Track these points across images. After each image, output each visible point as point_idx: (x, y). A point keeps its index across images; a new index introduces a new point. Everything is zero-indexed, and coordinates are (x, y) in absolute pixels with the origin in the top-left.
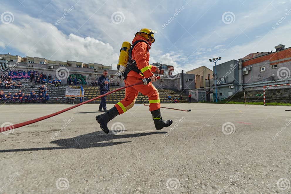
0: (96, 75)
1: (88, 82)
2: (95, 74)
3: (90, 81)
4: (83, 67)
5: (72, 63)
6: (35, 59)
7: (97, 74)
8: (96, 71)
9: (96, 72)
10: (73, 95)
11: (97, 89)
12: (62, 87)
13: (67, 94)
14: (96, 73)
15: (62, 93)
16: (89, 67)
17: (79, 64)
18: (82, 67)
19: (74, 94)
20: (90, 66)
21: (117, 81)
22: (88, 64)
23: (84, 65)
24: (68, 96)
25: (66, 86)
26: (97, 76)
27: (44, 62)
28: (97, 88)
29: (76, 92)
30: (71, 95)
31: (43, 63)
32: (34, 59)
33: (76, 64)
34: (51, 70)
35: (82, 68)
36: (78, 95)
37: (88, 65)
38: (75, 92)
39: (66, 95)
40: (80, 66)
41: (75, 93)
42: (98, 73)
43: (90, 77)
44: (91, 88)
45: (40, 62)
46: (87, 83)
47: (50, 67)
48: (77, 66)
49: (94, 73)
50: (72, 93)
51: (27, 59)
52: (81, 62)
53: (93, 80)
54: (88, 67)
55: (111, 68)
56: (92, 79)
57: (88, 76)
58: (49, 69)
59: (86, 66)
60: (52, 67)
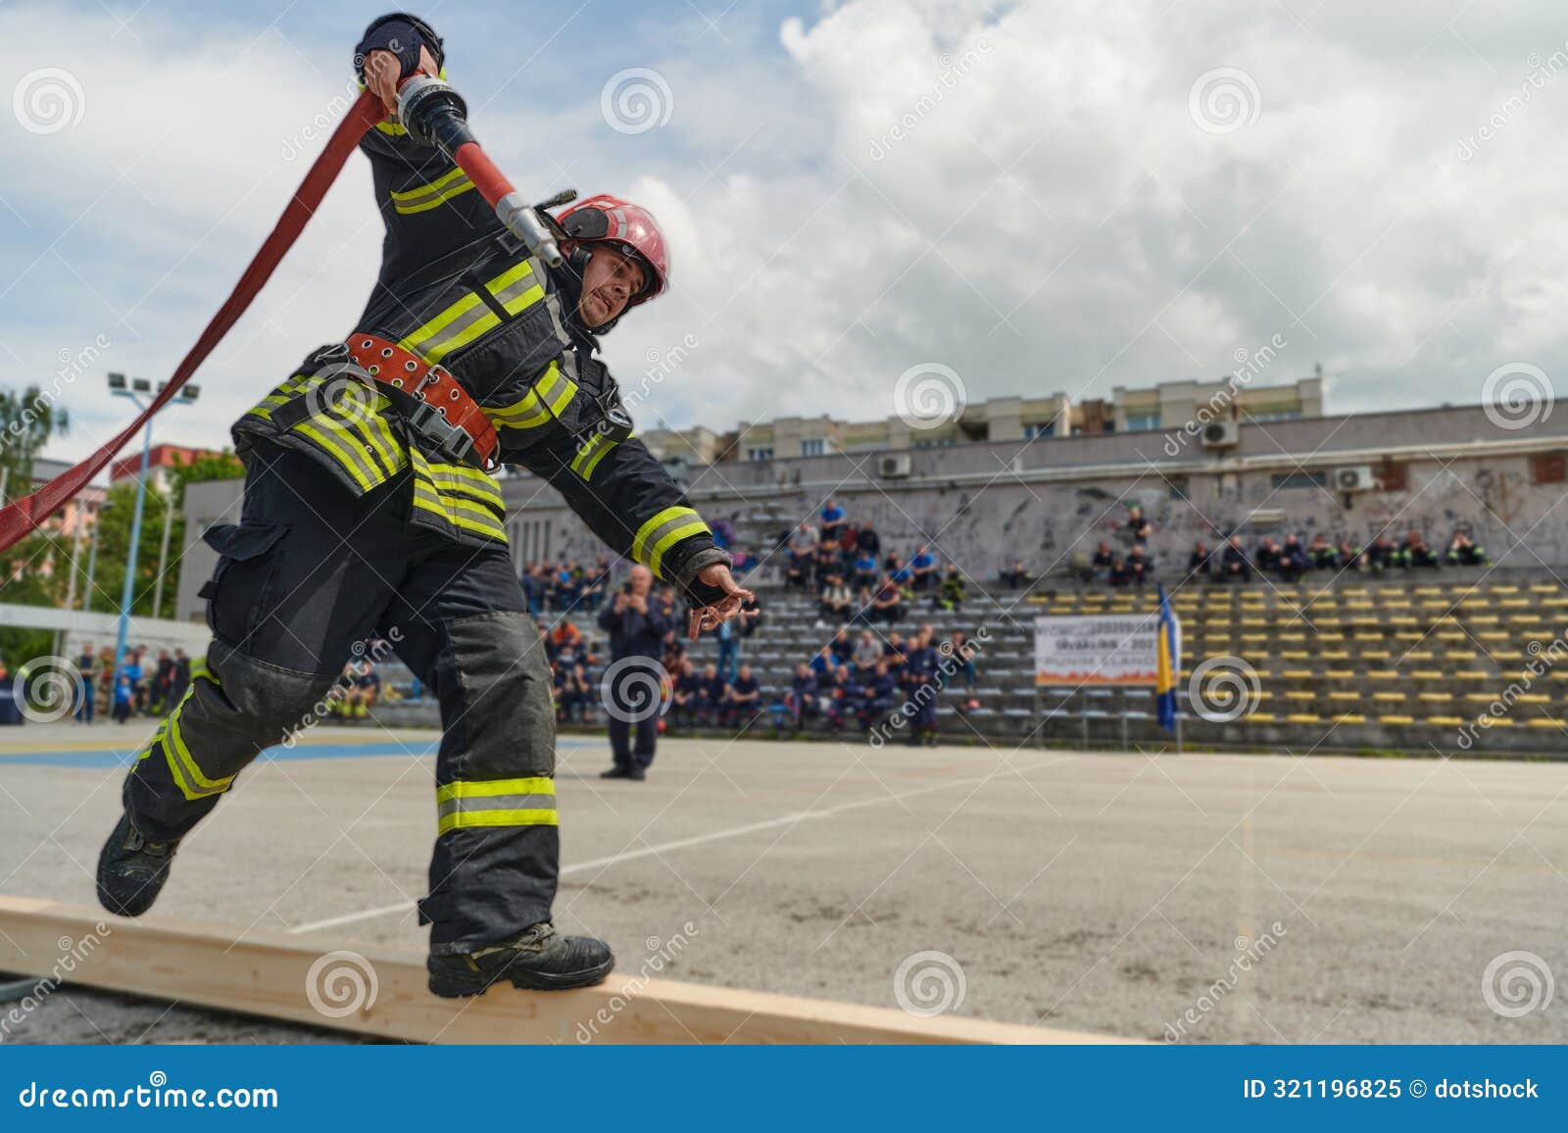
0: (1230, 482)
1: (1164, 554)
2: (1219, 475)
3: (1181, 543)
4: (1073, 428)
5: (992, 413)
6: (778, 431)
7: (1237, 473)
8: (1225, 440)
9: (1223, 452)
10: (1093, 670)
11: (1261, 606)
12: (979, 612)
13: (1048, 661)
14: (1229, 464)
15: (991, 654)
16: (1122, 425)
17: (1041, 413)
18: (1066, 431)
19: (1098, 659)
20: (1131, 415)
21: (1449, 514)
22: (1109, 398)
23: (1080, 418)
24: (1055, 676)
25: (1004, 600)
26: (1240, 484)
27: (824, 443)
28: (1260, 595)
29: (1114, 645)
30: (1079, 669)
31: (821, 449)
32: (771, 432)
33: (1022, 417)
34: (901, 485)
35: (1062, 439)
36: (1131, 669)
37: (1110, 407)
38: (1104, 645)
39: (1041, 667)
40: (1047, 428)
41: (1111, 654)
42: (1246, 462)
43: (1179, 507)
44: (1200, 603)
45: (805, 443)
46: (1157, 561)
47: (890, 465)
48: (1029, 433)
49: (1211, 465)
50: (1088, 653)
51: (744, 435)
52: (1059, 397)
53: (1202, 526)
54: (1109, 427)
55: (1317, 401)
56: (1195, 523)
57: (1163, 501)
58: (886, 478)
59: (1098, 420)
60: (904, 466)
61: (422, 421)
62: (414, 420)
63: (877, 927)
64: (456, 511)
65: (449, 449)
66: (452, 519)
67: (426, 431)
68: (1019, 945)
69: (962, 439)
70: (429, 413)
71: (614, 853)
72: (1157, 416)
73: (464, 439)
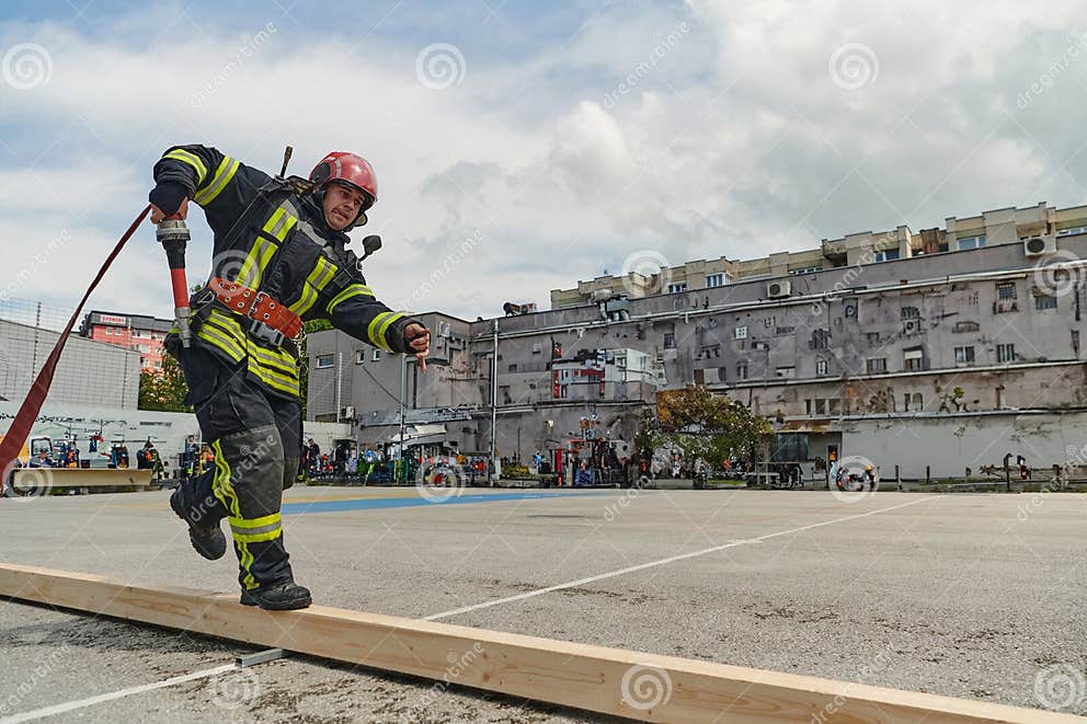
4: (915, 252)
5: (849, 245)
6: (689, 271)
16: (955, 246)
18: (910, 255)
20: (961, 238)
23: (920, 243)
27: (724, 277)
31: (721, 282)
32: (684, 272)
35: (906, 260)
37: (944, 232)
40: (893, 253)
45: (709, 278)
47: (776, 289)
48: (879, 258)
52: (901, 229)
54: (945, 247)
58: (772, 298)
59: (934, 243)
60: (786, 289)
61: (256, 330)
62: (252, 330)
63: (823, 625)
64: (266, 375)
65: (272, 342)
66: (264, 379)
67: (259, 335)
68: (941, 638)
69: (827, 266)
70: (259, 325)
71: (616, 569)
72: (983, 237)
73: (279, 335)
